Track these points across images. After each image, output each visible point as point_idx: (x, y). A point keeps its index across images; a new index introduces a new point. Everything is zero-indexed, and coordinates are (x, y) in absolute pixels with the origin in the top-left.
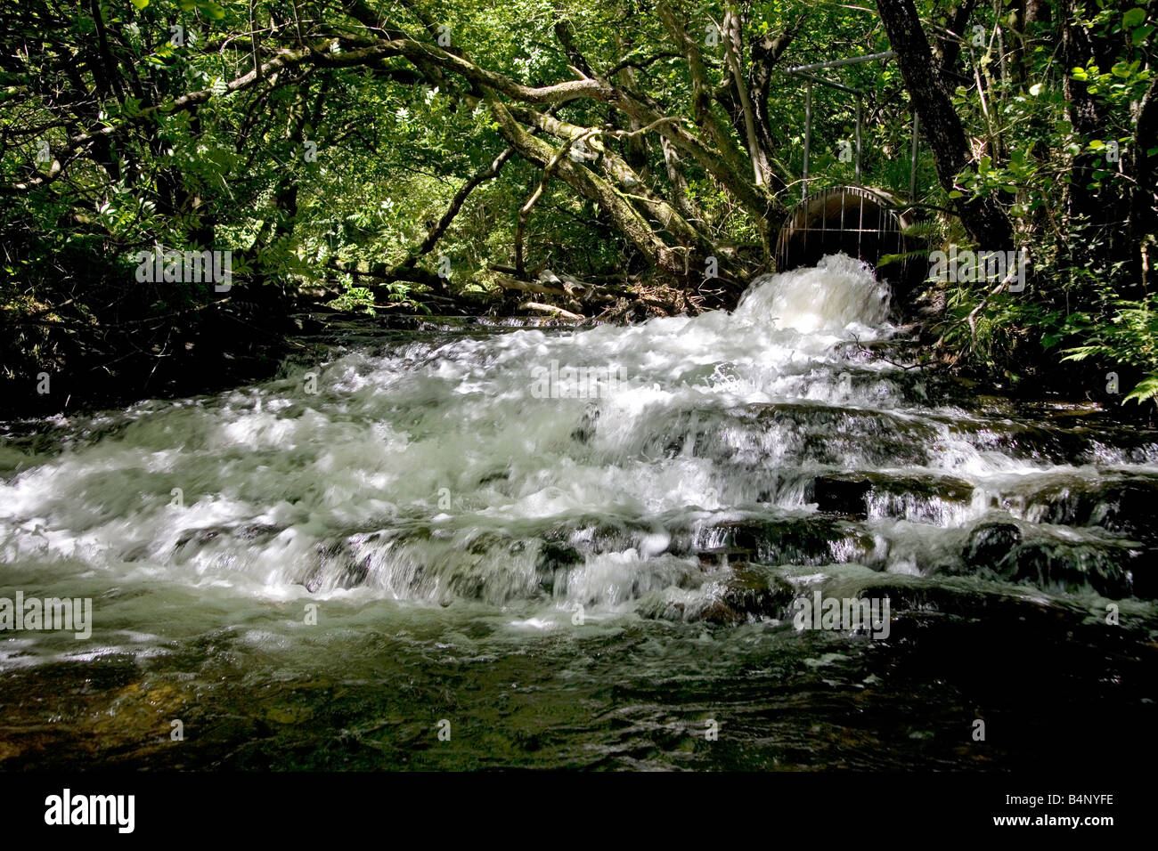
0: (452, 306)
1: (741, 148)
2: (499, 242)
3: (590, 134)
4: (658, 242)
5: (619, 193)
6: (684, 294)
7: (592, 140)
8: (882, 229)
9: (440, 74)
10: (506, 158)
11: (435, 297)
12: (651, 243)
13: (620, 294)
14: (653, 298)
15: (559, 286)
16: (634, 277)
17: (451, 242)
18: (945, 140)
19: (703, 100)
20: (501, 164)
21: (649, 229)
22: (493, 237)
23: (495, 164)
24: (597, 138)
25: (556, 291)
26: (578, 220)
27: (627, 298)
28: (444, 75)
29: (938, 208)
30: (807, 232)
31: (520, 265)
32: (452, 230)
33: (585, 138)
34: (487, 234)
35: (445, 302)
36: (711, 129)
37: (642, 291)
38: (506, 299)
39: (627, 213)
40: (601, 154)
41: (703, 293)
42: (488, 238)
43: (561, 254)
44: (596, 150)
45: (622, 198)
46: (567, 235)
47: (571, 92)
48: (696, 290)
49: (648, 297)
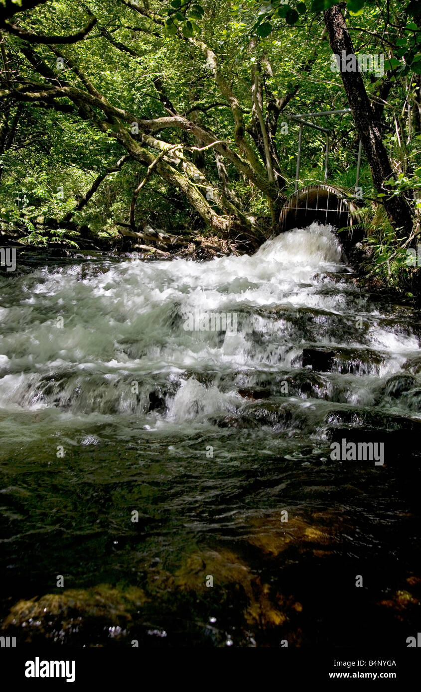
0: (92, 244)
1: (261, 160)
2: (118, 209)
3: (176, 148)
4: (213, 212)
5: (191, 183)
6: (227, 243)
7: (177, 152)
8: (339, 210)
9: (88, 109)
10: (125, 160)
11: (81, 239)
12: (209, 212)
13: (191, 241)
14: (209, 244)
15: (156, 235)
16: (196, 232)
17: (90, 207)
18: (378, 161)
19: (240, 132)
20: (122, 163)
21: (208, 205)
22: (114, 206)
23: (119, 163)
24: (180, 151)
25: (153, 238)
26: (164, 197)
27: (195, 244)
28: (91, 109)
29: (372, 200)
30: (298, 210)
31: (132, 222)
32: (91, 200)
33: (173, 150)
34: (111, 204)
35: (87, 242)
36: (244, 148)
37: (203, 240)
38: (124, 242)
39: (195, 195)
40: (182, 160)
41: (237, 242)
42: (111, 206)
43: (153, 217)
44: (179, 158)
45: (193, 186)
46: (157, 206)
47: (166, 123)
48: (234, 240)
49: (207, 244)
